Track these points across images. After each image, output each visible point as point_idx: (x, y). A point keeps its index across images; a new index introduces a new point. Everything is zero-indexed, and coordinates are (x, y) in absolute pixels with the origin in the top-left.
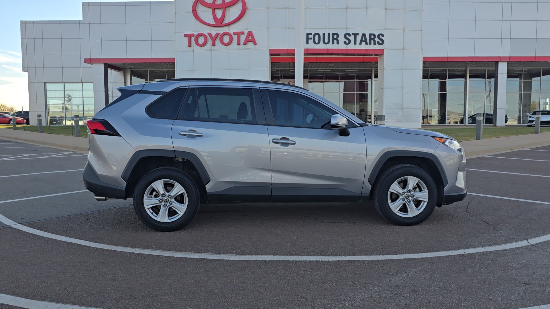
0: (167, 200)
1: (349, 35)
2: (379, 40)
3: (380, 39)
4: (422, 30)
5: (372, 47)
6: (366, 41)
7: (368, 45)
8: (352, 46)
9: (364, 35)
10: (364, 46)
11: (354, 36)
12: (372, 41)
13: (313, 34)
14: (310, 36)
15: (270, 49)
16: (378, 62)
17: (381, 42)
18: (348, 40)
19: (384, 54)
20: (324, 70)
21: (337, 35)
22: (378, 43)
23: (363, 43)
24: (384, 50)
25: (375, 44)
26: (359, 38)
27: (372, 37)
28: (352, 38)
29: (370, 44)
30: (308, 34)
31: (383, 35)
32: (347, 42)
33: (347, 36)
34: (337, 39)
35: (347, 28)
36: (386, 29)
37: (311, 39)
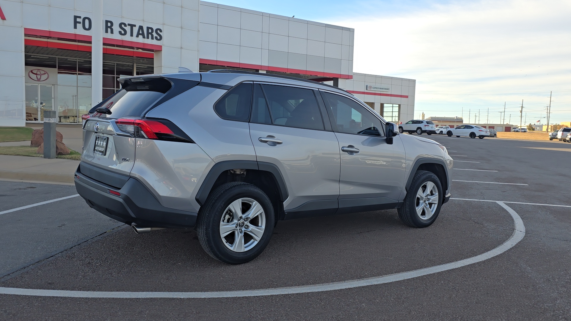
0: (243, 224)
1: (125, 25)
2: (157, 36)
3: (158, 34)
4: (199, 31)
5: (149, 41)
6: (143, 34)
7: (146, 39)
8: (127, 38)
9: (141, 28)
10: (140, 40)
11: (130, 27)
12: (150, 36)
13: (82, 18)
14: (78, 20)
15: (25, 28)
16: (153, 59)
17: (159, 38)
18: (123, 30)
19: (162, 51)
20: (78, 60)
21: (112, 23)
22: (156, 38)
23: (141, 36)
24: (162, 46)
25: (152, 38)
26: (135, 30)
27: (150, 31)
28: (128, 29)
29: (148, 38)
30: (76, 17)
31: (161, 31)
32: (123, 32)
33: (123, 26)
34: (111, 27)
35: (122, 17)
36: (164, 24)
37: (80, 23)
